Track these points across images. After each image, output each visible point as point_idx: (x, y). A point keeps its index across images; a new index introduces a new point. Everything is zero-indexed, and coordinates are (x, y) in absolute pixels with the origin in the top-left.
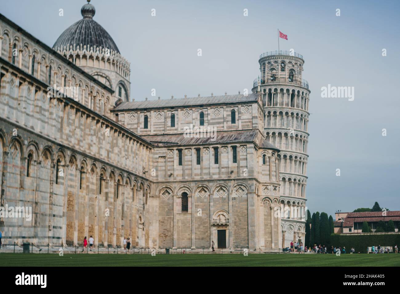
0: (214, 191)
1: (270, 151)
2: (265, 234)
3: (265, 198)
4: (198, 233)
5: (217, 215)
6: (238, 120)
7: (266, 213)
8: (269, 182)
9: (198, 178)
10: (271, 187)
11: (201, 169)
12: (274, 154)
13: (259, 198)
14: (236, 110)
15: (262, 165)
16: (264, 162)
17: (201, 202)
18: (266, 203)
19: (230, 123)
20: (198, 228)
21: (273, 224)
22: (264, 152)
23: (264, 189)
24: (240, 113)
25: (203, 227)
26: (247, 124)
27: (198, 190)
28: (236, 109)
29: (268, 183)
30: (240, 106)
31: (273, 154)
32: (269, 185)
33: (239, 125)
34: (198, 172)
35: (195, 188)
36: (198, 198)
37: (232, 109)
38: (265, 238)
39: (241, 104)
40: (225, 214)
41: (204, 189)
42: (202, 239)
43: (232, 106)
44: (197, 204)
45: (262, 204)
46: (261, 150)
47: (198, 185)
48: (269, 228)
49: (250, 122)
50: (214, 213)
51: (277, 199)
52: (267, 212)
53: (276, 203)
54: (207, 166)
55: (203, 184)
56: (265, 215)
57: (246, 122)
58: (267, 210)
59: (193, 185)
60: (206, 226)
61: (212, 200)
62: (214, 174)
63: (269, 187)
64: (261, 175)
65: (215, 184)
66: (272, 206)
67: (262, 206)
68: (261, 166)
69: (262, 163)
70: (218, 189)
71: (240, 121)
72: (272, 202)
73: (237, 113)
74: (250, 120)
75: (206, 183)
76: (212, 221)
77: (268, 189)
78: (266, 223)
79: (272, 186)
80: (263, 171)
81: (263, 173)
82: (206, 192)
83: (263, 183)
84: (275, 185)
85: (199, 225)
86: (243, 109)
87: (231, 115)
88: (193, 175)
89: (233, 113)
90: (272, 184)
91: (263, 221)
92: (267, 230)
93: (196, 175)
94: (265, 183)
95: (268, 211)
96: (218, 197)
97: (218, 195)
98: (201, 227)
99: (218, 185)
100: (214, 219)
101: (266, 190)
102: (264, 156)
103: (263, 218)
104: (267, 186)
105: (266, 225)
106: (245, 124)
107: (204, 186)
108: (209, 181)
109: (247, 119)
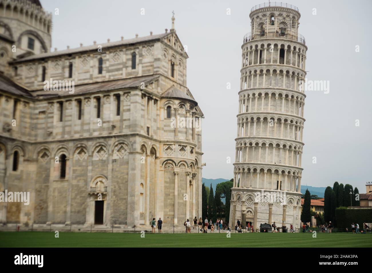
0: (93, 152)
1: (177, 102)
2: (166, 206)
3: (167, 160)
4: (75, 205)
5: (96, 182)
6: (138, 65)
7: (168, 180)
8: (174, 140)
9: (77, 136)
10: (176, 147)
11: (83, 124)
12: (184, 105)
13: (158, 161)
14: (137, 53)
15: (165, 119)
16: (169, 116)
17: (80, 166)
18: (169, 167)
19: (130, 69)
20: (75, 198)
21: (176, 193)
22: (169, 103)
23: (167, 149)
24: (141, 55)
25: (81, 197)
26: (148, 68)
27: (78, 151)
28: (137, 51)
29: (172, 142)
30: (140, 47)
31: (181, 106)
32: (173, 143)
33: (140, 70)
34: (78, 128)
35: (73, 149)
36: (76, 161)
37: (132, 51)
38: (164, 212)
39: (142, 45)
40: (104, 180)
41: (82, 150)
42: (79, 212)
43: (132, 47)
44: (75, 168)
45: (163, 169)
46: (164, 101)
47: (77, 145)
48: (172, 199)
49: (151, 66)
50: (92, 179)
51: (186, 162)
52: (169, 178)
53: (184, 167)
54: (88, 122)
55: (83, 144)
56: (166, 182)
57: (147, 66)
58: (169, 175)
59: (71, 145)
60: (83, 195)
61: (91, 163)
62: (94, 131)
63: (173, 147)
64: (163, 132)
65: (95, 142)
66: (175, 171)
67: (162, 171)
68: (163, 121)
69: (166, 117)
70: (98, 149)
71: (141, 66)
72: (176, 165)
73: (137, 57)
74: (151, 64)
75: (85, 143)
76: (89, 190)
77: (172, 149)
78: (167, 193)
79: (177, 145)
80: (165, 126)
81: (166, 128)
82: (85, 153)
83: (164, 142)
84: (182, 144)
85: (76, 195)
86: (144, 51)
87: (131, 60)
88: (72, 133)
89: (134, 56)
90: (177, 142)
91: (163, 190)
92: (169, 201)
93: (76, 132)
94: (167, 141)
95: (171, 176)
96: (97, 159)
97: (97, 157)
98: (78, 197)
99: (98, 145)
100: (91, 188)
101: (169, 150)
102: (169, 107)
103: (163, 186)
104: (171, 145)
105: (167, 195)
106: (146, 69)
107: (84, 145)
108: (88, 139)
109: (149, 62)
